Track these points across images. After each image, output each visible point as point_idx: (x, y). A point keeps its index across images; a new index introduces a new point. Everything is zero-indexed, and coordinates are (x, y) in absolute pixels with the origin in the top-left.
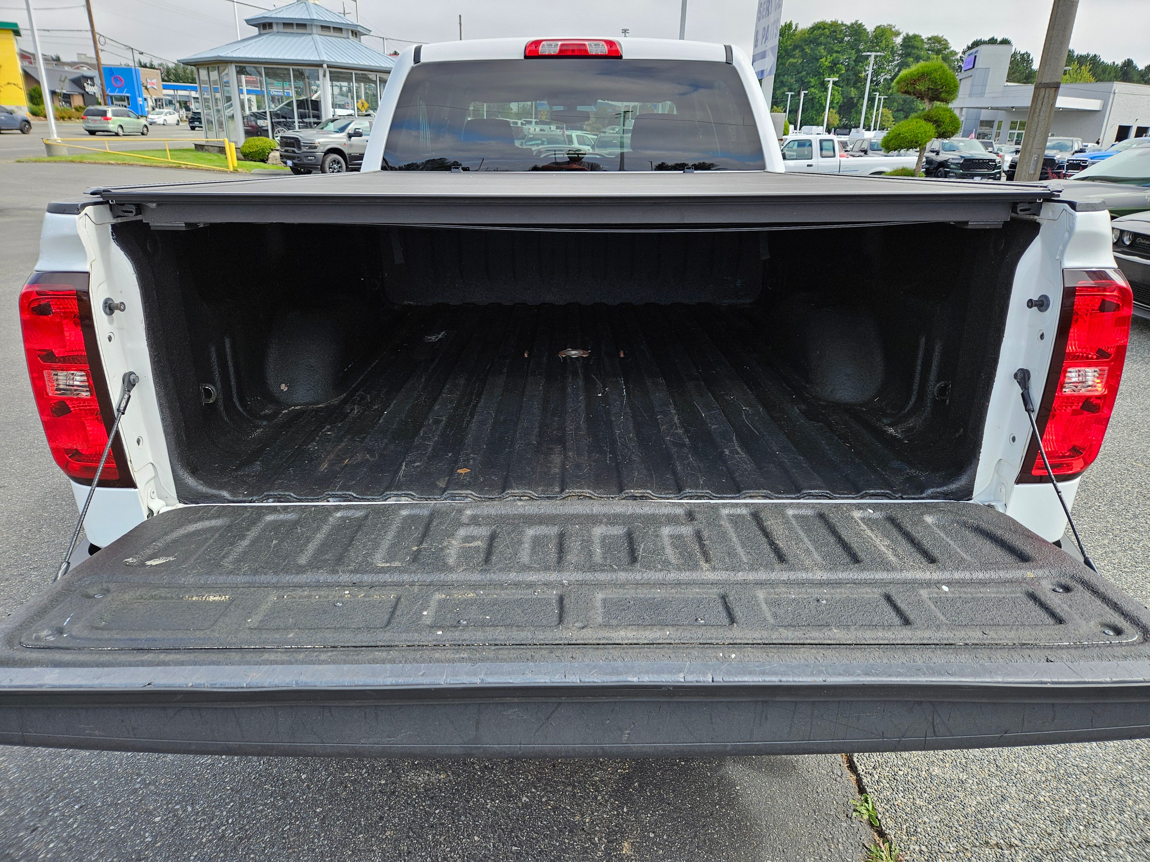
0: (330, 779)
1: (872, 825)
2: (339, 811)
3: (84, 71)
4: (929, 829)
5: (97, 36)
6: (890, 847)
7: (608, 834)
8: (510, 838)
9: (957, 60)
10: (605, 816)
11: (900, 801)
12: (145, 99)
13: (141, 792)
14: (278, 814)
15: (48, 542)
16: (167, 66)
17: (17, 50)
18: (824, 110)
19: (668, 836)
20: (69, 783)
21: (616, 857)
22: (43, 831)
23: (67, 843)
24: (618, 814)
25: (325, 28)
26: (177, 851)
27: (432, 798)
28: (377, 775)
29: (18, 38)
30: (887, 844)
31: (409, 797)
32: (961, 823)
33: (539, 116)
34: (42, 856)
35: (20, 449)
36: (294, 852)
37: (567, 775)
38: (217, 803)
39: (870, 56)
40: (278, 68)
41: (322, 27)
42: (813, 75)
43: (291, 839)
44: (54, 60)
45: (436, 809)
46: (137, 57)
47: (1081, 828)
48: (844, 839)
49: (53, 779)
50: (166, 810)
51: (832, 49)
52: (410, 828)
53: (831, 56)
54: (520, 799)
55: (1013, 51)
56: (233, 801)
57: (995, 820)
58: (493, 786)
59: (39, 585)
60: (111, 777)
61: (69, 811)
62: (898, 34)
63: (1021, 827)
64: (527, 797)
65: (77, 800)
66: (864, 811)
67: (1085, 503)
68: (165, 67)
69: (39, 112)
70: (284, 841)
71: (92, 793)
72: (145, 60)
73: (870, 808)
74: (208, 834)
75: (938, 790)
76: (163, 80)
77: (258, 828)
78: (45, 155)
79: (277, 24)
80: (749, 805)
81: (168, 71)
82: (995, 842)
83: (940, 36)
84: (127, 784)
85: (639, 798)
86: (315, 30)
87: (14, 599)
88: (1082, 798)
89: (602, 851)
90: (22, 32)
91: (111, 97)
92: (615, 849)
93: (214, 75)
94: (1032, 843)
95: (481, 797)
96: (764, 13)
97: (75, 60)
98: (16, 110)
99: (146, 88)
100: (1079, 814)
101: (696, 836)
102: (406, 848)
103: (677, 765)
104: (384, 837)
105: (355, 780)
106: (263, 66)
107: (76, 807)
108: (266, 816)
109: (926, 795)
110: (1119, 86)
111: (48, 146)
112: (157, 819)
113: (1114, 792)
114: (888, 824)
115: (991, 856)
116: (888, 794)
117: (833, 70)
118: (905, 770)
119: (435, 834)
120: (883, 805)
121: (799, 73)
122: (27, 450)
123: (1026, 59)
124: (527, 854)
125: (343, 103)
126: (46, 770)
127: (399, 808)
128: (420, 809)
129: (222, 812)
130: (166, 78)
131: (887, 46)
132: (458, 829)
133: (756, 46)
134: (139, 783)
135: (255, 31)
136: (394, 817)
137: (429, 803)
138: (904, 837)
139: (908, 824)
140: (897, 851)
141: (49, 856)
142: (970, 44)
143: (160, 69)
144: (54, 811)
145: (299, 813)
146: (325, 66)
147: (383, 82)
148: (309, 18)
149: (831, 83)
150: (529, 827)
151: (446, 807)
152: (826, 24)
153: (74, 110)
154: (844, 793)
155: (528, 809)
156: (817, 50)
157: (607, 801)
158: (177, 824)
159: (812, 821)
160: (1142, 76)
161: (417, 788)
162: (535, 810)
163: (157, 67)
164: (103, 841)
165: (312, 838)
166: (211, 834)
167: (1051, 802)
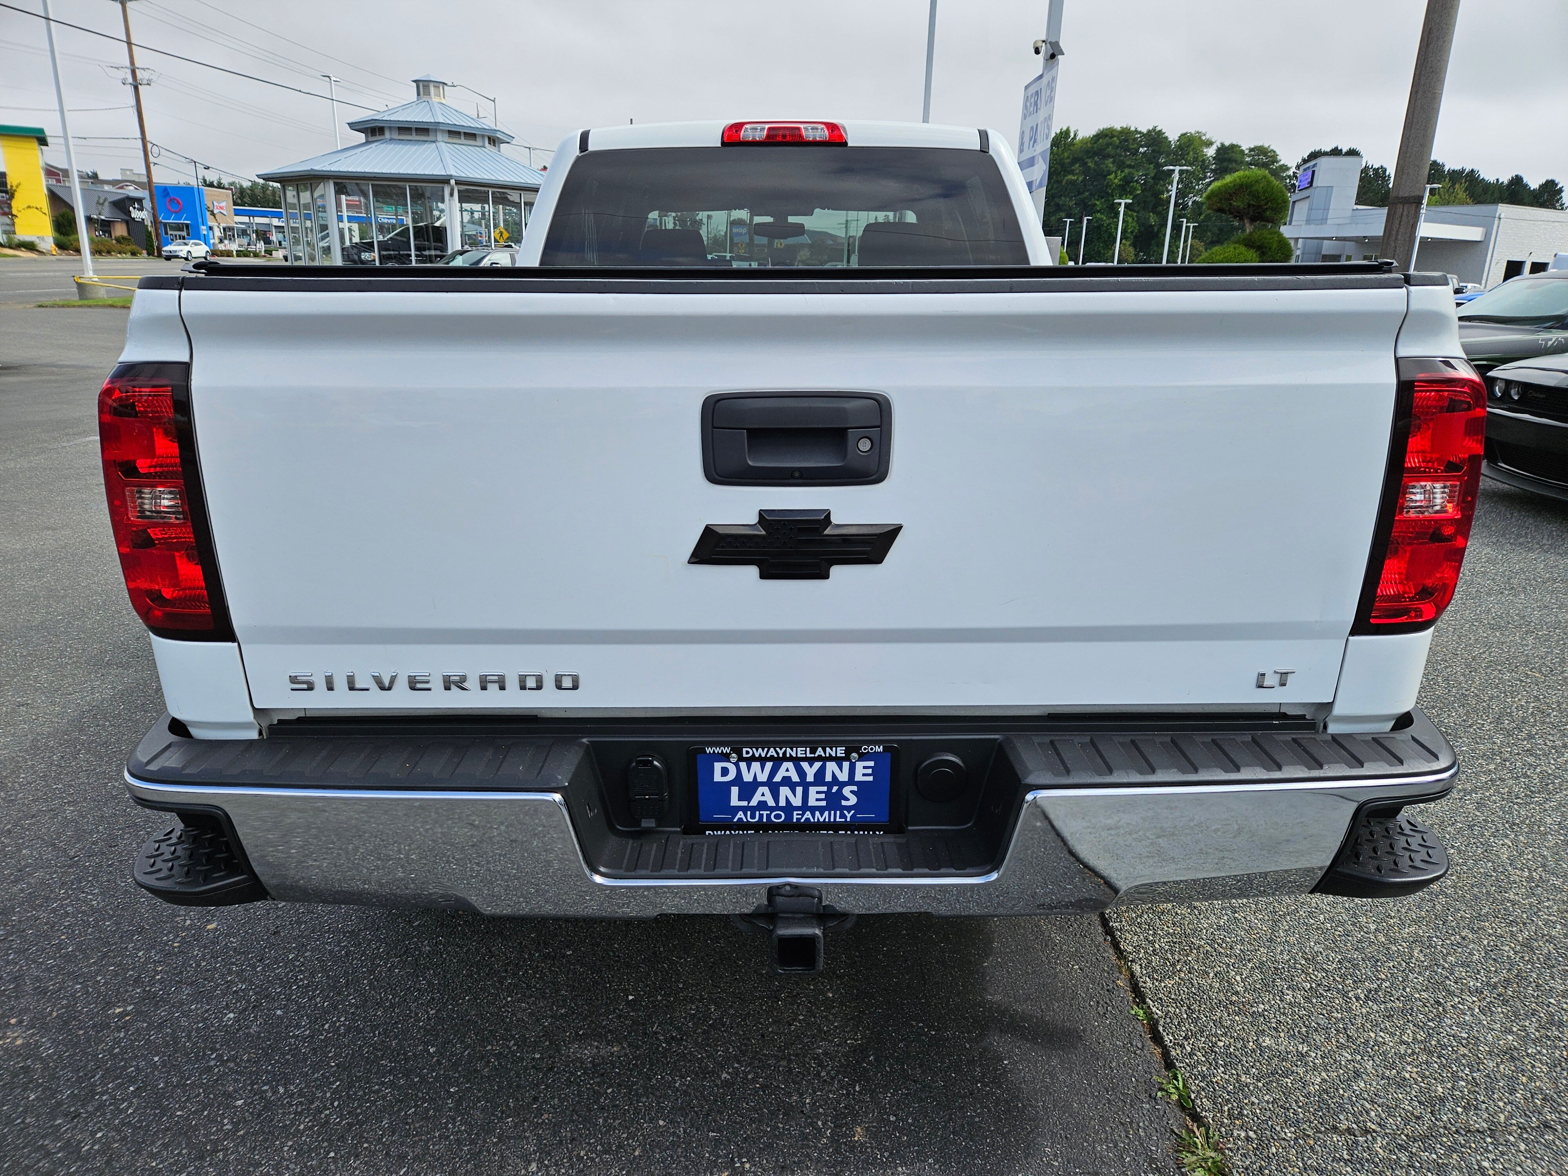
0: (467, 1052)
1: (1183, 1108)
2: (480, 1091)
3: (130, 191)
4: (1258, 1111)
5: (149, 146)
6: (1207, 1133)
7: (836, 1118)
8: (706, 1122)
9: (1289, 177)
10: (831, 1096)
11: (1219, 1078)
12: (211, 228)
13: (216, 1070)
14: (399, 1095)
15: (86, 771)
16: (241, 186)
17: (41, 163)
18: (1115, 242)
19: (914, 1119)
20: (122, 1060)
21: (846, 1145)
22: (87, 1117)
23: (119, 1131)
24: (848, 1094)
25: (454, 133)
26: (266, 1140)
27: (602, 1075)
28: (529, 1047)
29: (43, 147)
30: (1202, 1129)
31: (572, 1074)
32: (1301, 1104)
33: (735, 249)
34: (87, 1148)
35: (48, 658)
36: (421, 1140)
37: (780, 1047)
38: (318, 1083)
39: (1174, 170)
40: (389, 186)
41: (450, 132)
42: (1099, 196)
43: (417, 1125)
44: (89, 177)
45: (608, 1088)
46: (202, 173)
47: (1459, 1110)
48: (1146, 1123)
49: (100, 1056)
50: (250, 1091)
51: (1124, 163)
52: (573, 1110)
53: (1122, 172)
54: (719, 1077)
55: (1364, 165)
56: (340, 1080)
57: (1345, 1101)
58: (684, 1061)
59: (77, 823)
60: (176, 1053)
61: (122, 1094)
62: (1209, 144)
63: (1380, 1109)
64: (728, 1073)
65: (132, 1080)
66: (1173, 1090)
67: (1464, 721)
68: (238, 186)
69: (68, 243)
70: (407, 1127)
71: (151, 1072)
72: (211, 177)
73: (1181, 1086)
74: (307, 1120)
75: (1270, 1064)
76: (235, 204)
77: (373, 1112)
78: (77, 298)
79: (390, 128)
80: (1021, 1083)
81: (242, 191)
82: (1345, 1127)
83: (1266, 146)
84: (197, 1060)
85: (876, 1075)
86: (440, 137)
87: (43, 840)
88: (1460, 1074)
89: (827, 1137)
90: (49, 140)
91: (165, 224)
92: (845, 1136)
93: (305, 197)
94: (1395, 1127)
95: (667, 1074)
96: (1032, 109)
97: (119, 178)
98: (37, 241)
99: (213, 214)
100: (1456, 1093)
101: (950, 1119)
102: (569, 1135)
103: (926, 1035)
104: (540, 1121)
105: (500, 1053)
106: (370, 183)
107: (131, 1088)
108: (384, 1098)
109: (1254, 1070)
110: (1504, 210)
111: (81, 287)
112: (240, 1102)
113: (1502, 1067)
114: (1204, 1104)
115: (1340, 1144)
116: (1204, 1069)
117: (1126, 190)
118: (1226, 1040)
119: (607, 1117)
120: (1197, 1082)
121: (1080, 194)
122: (56, 660)
123: (1380, 173)
124: (729, 1141)
125: (474, 233)
126: (90, 1044)
127: (558, 1087)
128: (587, 1089)
129: (326, 1093)
130: (239, 201)
131: (1196, 159)
132: (637, 1111)
133: (1021, 151)
134: (213, 1059)
135: (361, 137)
136: (553, 1098)
137: (598, 1080)
138: (1225, 1121)
139: (1230, 1106)
140: (1216, 1137)
141: (96, 1147)
142: (1306, 157)
143: (231, 189)
144: (102, 1094)
145: (427, 1093)
146: (453, 182)
147: (530, 205)
148: (432, 121)
149: (1123, 206)
150: (732, 1109)
151: (621, 1086)
152: (1115, 130)
153: (114, 242)
154: (1146, 1068)
155: (729, 1088)
156: (1104, 164)
157: (833, 1078)
158: (265, 1107)
159: (1104, 1102)
160: (1535, 197)
161: (582, 1063)
162: (738, 1089)
163: (227, 186)
164: (167, 1129)
165: (445, 1123)
166: (310, 1121)
167: (1420, 1079)
